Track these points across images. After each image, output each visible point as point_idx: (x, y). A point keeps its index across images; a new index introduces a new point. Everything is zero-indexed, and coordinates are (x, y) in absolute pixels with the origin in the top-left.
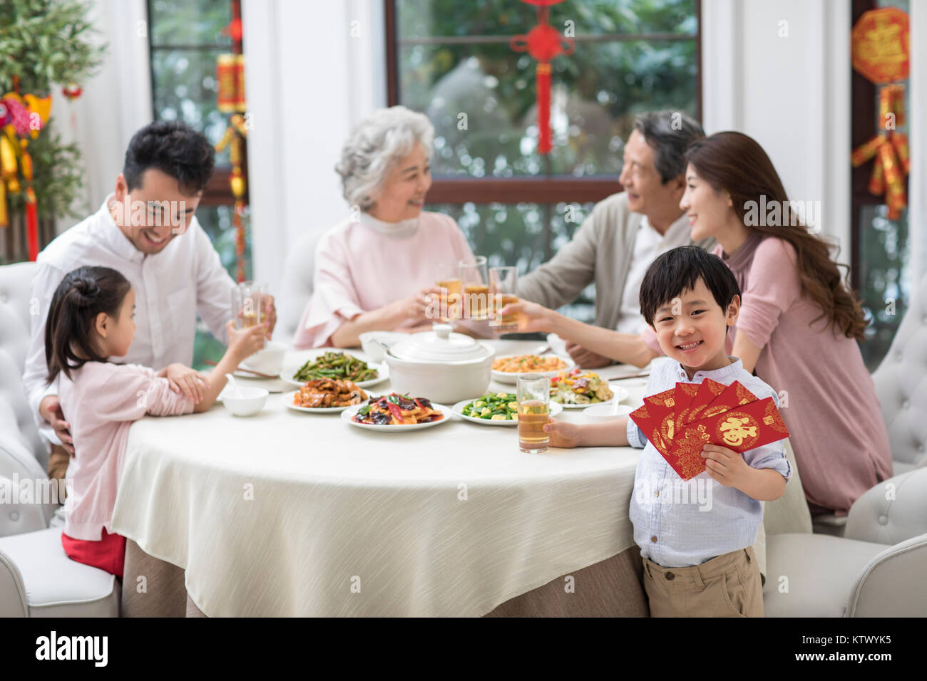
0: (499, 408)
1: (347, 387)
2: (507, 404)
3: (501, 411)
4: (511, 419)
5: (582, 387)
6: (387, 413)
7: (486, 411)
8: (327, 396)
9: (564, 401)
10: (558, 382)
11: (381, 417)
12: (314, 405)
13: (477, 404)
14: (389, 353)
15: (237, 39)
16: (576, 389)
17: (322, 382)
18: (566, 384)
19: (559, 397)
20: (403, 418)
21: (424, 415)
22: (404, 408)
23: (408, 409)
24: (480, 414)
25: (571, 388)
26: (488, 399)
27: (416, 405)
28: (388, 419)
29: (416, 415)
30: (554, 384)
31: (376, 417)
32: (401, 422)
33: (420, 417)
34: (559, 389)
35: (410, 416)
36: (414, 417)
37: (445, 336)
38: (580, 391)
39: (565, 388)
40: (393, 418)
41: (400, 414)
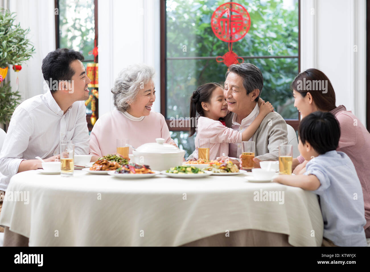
1: (114, 164)
2: (186, 169)
3: (183, 171)
4: (187, 174)
6: (129, 170)
8: (103, 166)
9: (215, 172)
10: (213, 165)
11: (125, 172)
12: (97, 170)
13: (172, 169)
14: (135, 150)
15: (96, 56)
16: (221, 167)
17: (102, 161)
18: (217, 165)
19: (213, 171)
20: (136, 172)
21: (146, 172)
22: (136, 168)
23: (139, 168)
24: (173, 173)
25: (218, 166)
26: (177, 167)
27: (143, 167)
28: (129, 172)
29: (143, 171)
30: (211, 165)
31: (123, 172)
32: (135, 173)
33: (144, 172)
34: (213, 167)
35: (139, 172)
36: (141, 172)
37: (161, 143)
38: (223, 167)
39: (216, 167)
40: (131, 172)
41: (134, 170)
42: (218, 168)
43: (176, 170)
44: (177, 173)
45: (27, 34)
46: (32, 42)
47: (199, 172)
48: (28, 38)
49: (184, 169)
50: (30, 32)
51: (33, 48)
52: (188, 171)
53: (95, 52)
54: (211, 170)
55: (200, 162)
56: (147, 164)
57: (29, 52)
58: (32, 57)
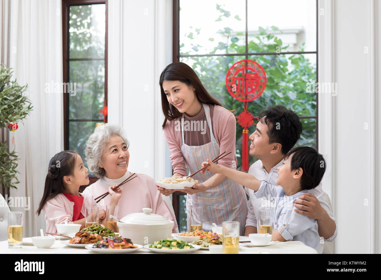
0: (166, 244)
1: (95, 236)
2: (171, 243)
3: (167, 246)
4: (171, 249)
5: (214, 239)
6: (107, 244)
7: (159, 246)
8: (83, 239)
9: (205, 246)
10: (204, 238)
11: (104, 246)
12: (76, 243)
13: (156, 243)
14: (119, 221)
15: (106, 115)
16: (212, 240)
17: (82, 233)
18: (207, 238)
19: (203, 245)
20: (115, 247)
21: (127, 246)
22: (116, 242)
23: (118, 242)
24: (156, 247)
25: (209, 240)
26: (162, 241)
27: (123, 241)
28: (107, 247)
29: (122, 246)
30: (201, 239)
31: (101, 246)
32: (113, 248)
33: (124, 247)
34: (203, 240)
35: (118, 246)
36: (121, 247)
37: (148, 213)
38: (214, 241)
39: (206, 240)
40: (109, 246)
41: (113, 244)
42: (209, 241)
43: (160, 244)
44: (160, 248)
45: (25, 91)
46: (29, 100)
47: (185, 247)
48: (25, 96)
49: (168, 243)
50: (27, 89)
51: (30, 105)
52: (172, 246)
53: (105, 111)
54: (201, 244)
55: (196, 233)
56: (128, 237)
57: (26, 110)
58: (29, 115)
